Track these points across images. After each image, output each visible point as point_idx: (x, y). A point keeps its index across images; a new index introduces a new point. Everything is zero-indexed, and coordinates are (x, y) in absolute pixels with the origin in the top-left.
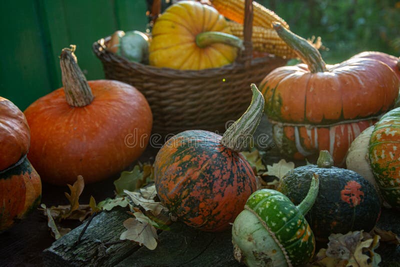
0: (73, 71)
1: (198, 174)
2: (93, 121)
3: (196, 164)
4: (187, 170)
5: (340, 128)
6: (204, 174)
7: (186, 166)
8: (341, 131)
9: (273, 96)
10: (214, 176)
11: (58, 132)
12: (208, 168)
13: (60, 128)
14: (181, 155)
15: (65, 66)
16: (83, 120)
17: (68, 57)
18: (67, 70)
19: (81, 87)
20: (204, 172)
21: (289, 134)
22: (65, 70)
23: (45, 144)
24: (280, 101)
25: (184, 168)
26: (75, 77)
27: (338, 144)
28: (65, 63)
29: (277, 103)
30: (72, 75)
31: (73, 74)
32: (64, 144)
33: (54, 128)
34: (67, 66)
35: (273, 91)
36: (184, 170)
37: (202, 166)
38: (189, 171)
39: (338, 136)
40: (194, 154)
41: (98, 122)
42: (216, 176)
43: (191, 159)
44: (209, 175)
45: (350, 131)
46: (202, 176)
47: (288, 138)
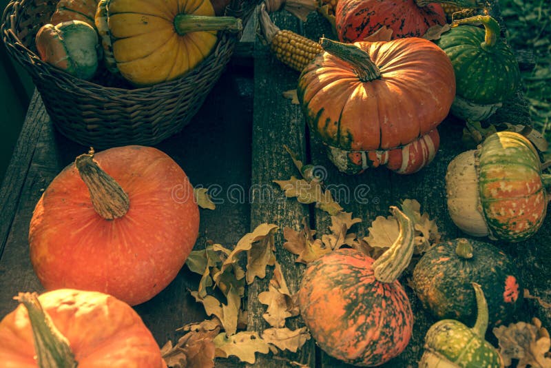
0: (106, 184)
1: (378, 333)
2: (152, 236)
3: (373, 323)
4: (366, 333)
5: (413, 145)
6: (384, 331)
7: (364, 330)
8: (414, 148)
9: (339, 131)
10: (392, 328)
11: (116, 266)
12: (385, 323)
13: (118, 260)
14: (353, 317)
15: (94, 182)
16: (139, 238)
17: (93, 169)
18: (98, 186)
19: (120, 199)
20: (383, 328)
21: (356, 161)
22: (95, 186)
23: (107, 285)
24: (350, 136)
25: (362, 332)
26: (110, 191)
27: (413, 162)
28: (92, 179)
29: (346, 139)
30: (106, 190)
31: (107, 188)
32: (132, 277)
33: (111, 263)
34: (97, 181)
35: (337, 125)
36: (364, 335)
37: (379, 323)
38: (369, 333)
39: (412, 154)
40: (367, 312)
41: (158, 235)
42: (394, 327)
43: (366, 319)
44: (388, 330)
45: (423, 146)
46: (383, 333)
47: (355, 164)
